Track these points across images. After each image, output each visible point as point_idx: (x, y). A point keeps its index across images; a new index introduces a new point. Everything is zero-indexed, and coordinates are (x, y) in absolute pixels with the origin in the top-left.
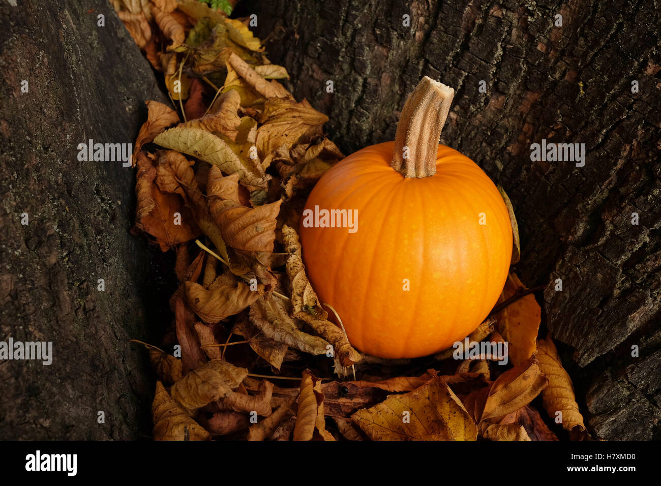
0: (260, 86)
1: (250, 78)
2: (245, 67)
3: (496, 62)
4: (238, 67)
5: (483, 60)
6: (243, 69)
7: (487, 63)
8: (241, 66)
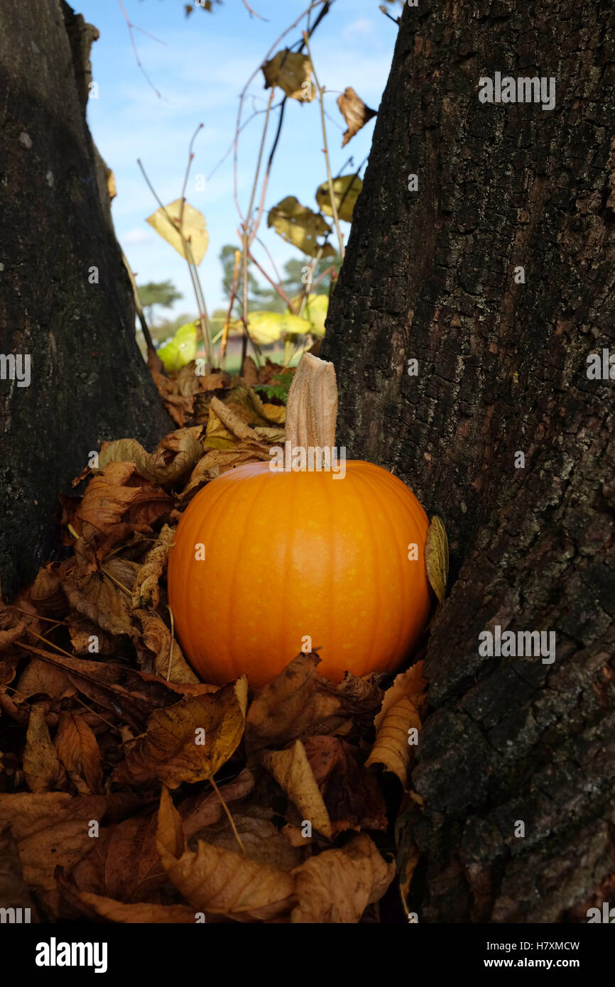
0: (238, 430)
1: (230, 422)
2: (225, 412)
3: (459, 380)
4: (219, 412)
5: (446, 380)
6: (224, 413)
7: (450, 381)
8: (222, 410)
